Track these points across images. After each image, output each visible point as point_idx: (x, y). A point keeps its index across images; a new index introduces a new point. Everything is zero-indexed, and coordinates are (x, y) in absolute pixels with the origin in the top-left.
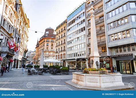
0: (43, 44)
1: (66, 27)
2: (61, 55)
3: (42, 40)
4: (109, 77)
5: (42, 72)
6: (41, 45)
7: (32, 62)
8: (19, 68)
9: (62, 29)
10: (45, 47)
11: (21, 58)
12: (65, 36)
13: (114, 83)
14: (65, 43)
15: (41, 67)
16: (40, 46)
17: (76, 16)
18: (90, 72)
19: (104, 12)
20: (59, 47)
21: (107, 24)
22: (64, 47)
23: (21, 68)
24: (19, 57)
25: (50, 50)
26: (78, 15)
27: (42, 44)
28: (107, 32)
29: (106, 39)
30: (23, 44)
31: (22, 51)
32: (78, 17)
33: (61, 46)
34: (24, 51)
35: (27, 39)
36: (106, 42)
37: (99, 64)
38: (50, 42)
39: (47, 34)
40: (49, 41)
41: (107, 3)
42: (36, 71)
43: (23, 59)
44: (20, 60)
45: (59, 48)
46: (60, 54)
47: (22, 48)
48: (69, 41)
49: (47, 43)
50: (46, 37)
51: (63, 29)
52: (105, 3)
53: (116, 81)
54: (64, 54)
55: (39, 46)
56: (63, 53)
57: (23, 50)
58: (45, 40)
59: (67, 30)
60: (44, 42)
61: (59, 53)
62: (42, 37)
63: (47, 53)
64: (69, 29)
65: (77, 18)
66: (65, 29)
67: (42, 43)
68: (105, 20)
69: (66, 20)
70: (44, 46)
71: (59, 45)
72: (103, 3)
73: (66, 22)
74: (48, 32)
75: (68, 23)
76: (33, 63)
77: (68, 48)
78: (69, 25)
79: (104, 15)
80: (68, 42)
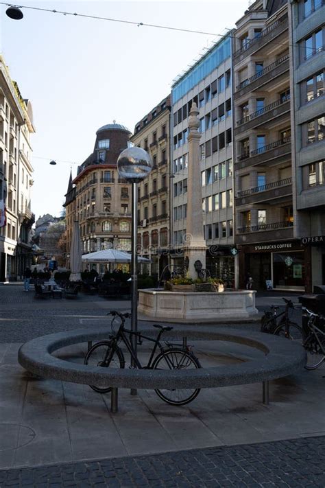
0: (90, 189)
1: (168, 126)
2: (154, 233)
3: (86, 173)
4: (211, 297)
5: (76, 293)
6: (83, 194)
7: (53, 259)
8: (9, 281)
9: (155, 135)
10: (99, 202)
11: (14, 247)
12: (164, 162)
13: (221, 310)
14: (164, 189)
15: (75, 278)
16: (78, 198)
17: (203, 86)
18: (174, 287)
19: (291, 76)
20: (146, 205)
21: (297, 124)
22: (164, 203)
23: (15, 280)
24: (6, 246)
25: (116, 215)
26: (208, 82)
27: (86, 192)
28: (298, 155)
29: (294, 180)
30: (14, 197)
31: (13, 224)
32: (208, 89)
33: (154, 201)
34: (22, 221)
35: (30, 178)
36: (294, 189)
37: (204, 267)
38: (116, 181)
39: (105, 149)
40: (113, 180)
41: (302, 44)
42: (59, 289)
43: (19, 250)
44: (11, 253)
45: (146, 209)
46: (150, 230)
47: (12, 213)
48: (180, 182)
49: (105, 185)
50: (101, 164)
51: (159, 135)
52: (295, 41)
53: (228, 307)
54: (164, 230)
55: (74, 199)
56: (159, 227)
57: (19, 220)
58: (99, 176)
59: (172, 140)
60: (95, 181)
61: (147, 226)
62: (87, 163)
63: (107, 227)
64: (180, 135)
65: (205, 93)
66: (164, 136)
67: (87, 185)
68: (292, 109)
69: (168, 98)
70: (93, 197)
71: (146, 197)
72: (290, 40)
73: (170, 108)
74: (105, 144)
75: (175, 109)
76: (59, 263)
77: (176, 208)
78: (180, 121)
79: (291, 91)
80: (176, 184)
